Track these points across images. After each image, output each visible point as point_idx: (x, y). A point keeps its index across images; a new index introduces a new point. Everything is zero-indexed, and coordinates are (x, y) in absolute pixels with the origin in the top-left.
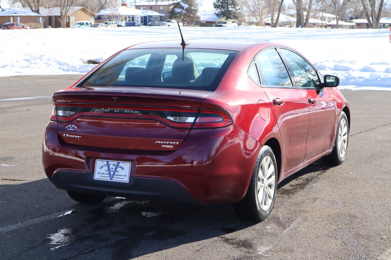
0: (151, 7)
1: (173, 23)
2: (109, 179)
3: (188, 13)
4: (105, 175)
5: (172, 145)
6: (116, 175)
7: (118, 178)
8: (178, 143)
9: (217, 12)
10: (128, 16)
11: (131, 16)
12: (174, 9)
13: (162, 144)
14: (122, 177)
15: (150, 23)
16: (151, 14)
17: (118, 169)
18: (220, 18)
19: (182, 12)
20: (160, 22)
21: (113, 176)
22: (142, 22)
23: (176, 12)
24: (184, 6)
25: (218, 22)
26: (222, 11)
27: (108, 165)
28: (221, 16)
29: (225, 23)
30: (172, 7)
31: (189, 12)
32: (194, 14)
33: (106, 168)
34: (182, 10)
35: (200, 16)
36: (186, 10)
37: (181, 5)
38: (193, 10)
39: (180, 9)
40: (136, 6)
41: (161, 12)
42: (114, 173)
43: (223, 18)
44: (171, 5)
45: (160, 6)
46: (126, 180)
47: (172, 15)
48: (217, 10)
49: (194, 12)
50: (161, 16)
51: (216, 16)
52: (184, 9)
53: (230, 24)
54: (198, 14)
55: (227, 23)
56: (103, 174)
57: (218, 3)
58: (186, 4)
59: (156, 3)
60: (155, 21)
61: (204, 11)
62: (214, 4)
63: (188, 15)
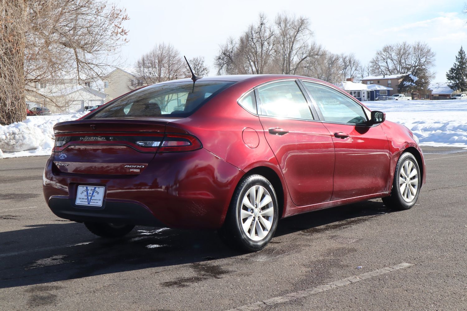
0: (378, 81)
1: (402, 97)
2: (87, 203)
3: (418, 86)
4: (84, 200)
5: (138, 168)
6: (93, 200)
7: (94, 202)
8: (143, 167)
9: (451, 84)
10: (353, 92)
11: (357, 91)
12: (403, 82)
13: (130, 168)
14: (97, 201)
15: (377, 98)
16: (378, 89)
17: (95, 194)
18: (455, 90)
19: (412, 85)
20: (388, 97)
21: (90, 201)
22: (368, 97)
23: (405, 86)
24: (414, 79)
25: (452, 95)
26: (457, 83)
27: (87, 190)
28: (456, 88)
29: (460, 95)
30: (401, 80)
31: (420, 84)
32: (425, 87)
33: (85, 193)
34: (411, 83)
35: (431, 89)
36: (417, 83)
37: (410, 77)
38: (424, 83)
39: (409, 82)
40: (362, 80)
41: (389, 86)
42: (91, 198)
43: (458, 90)
44: (399, 78)
45: (388, 79)
46: (100, 204)
47: (401, 89)
48: (451, 82)
49: (425, 85)
50: (388, 91)
51: (450, 89)
52: (414, 82)
53: (465, 96)
54: (430, 87)
55: (461, 96)
56: (83, 199)
57: (452, 74)
58: (416, 76)
59: (384, 77)
60: (383, 96)
61: (437, 83)
62: (448, 75)
63: (418, 89)
